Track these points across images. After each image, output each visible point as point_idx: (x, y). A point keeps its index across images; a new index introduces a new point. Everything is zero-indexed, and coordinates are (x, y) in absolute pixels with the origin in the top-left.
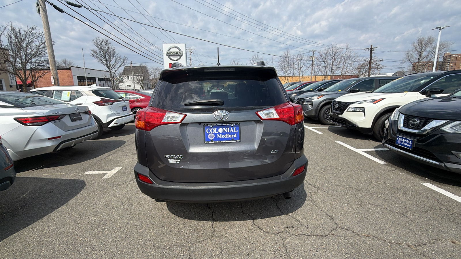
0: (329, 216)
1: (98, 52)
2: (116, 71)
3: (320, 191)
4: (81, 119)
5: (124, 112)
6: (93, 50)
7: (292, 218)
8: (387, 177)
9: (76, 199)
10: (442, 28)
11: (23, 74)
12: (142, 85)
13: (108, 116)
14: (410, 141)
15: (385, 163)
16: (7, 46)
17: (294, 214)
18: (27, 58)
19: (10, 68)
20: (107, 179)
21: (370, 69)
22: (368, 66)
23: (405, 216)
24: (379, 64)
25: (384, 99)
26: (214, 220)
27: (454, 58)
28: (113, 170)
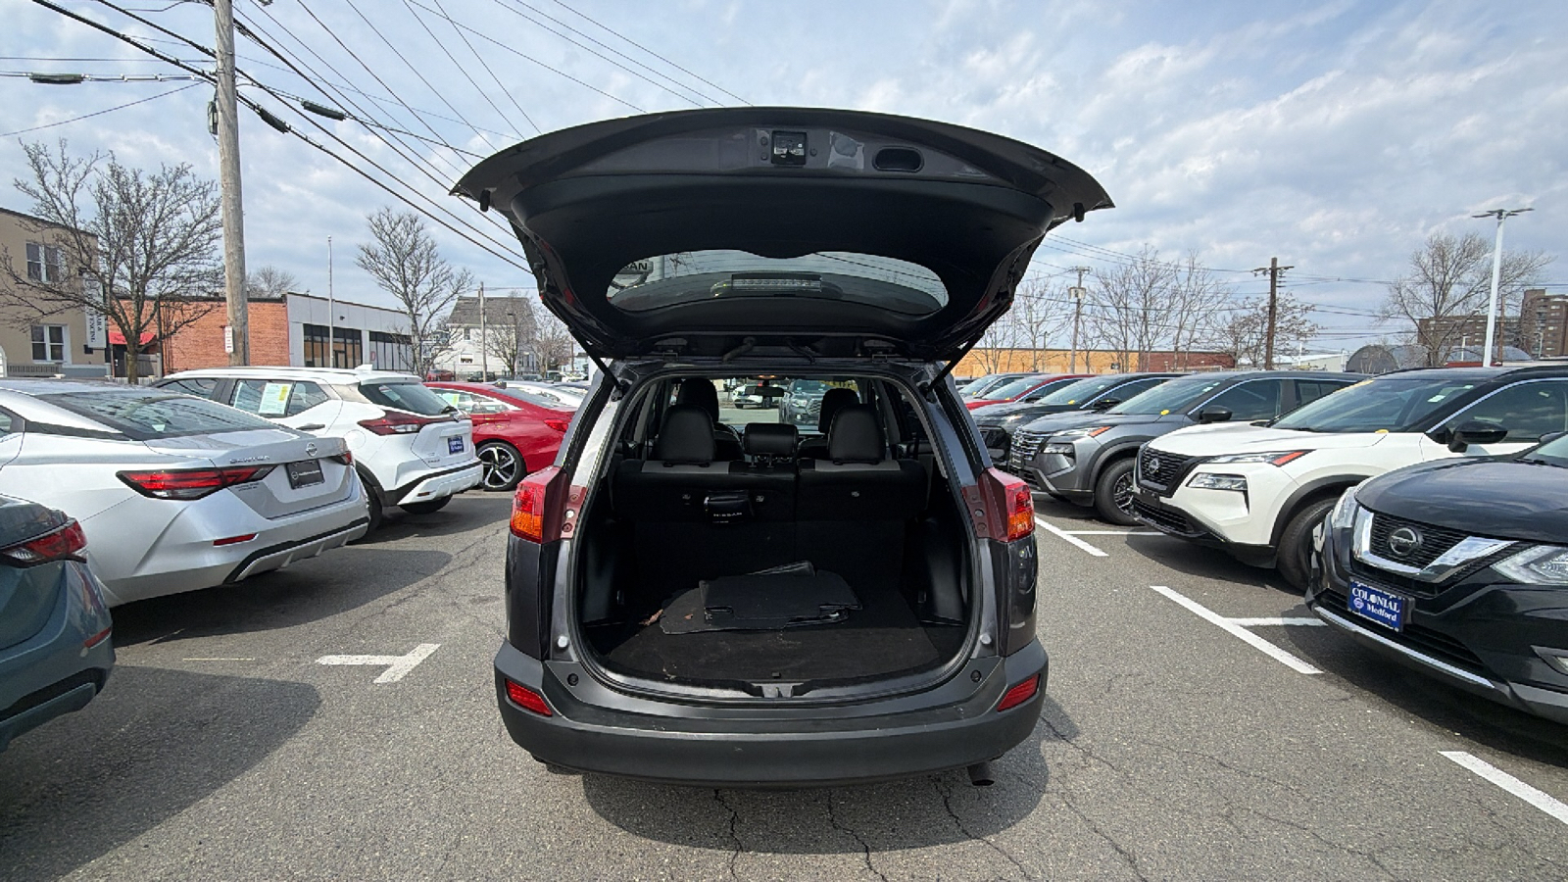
0: (1121, 852)
1: (380, 253)
2: (432, 315)
3: (1092, 761)
4: (319, 478)
5: (454, 455)
6: (366, 247)
7: (997, 854)
8: (1322, 722)
9: (288, 750)
10: (1508, 215)
11: (133, 312)
12: (509, 361)
13: (403, 469)
14: (1396, 604)
15: (1317, 671)
16: (95, 224)
17: (1005, 839)
18: (152, 264)
19: (95, 293)
20: (389, 684)
21: (1270, 335)
22: (1267, 325)
23: (1377, 863)
24: (1302, 319)
25: (1311, 451)
26: (738, 847)
27: (1558, 307)
28: (409, 656)
